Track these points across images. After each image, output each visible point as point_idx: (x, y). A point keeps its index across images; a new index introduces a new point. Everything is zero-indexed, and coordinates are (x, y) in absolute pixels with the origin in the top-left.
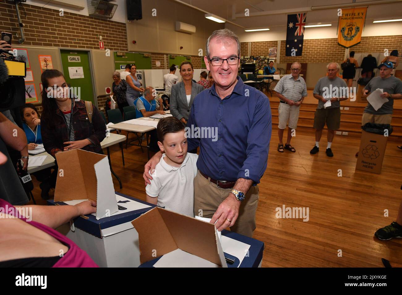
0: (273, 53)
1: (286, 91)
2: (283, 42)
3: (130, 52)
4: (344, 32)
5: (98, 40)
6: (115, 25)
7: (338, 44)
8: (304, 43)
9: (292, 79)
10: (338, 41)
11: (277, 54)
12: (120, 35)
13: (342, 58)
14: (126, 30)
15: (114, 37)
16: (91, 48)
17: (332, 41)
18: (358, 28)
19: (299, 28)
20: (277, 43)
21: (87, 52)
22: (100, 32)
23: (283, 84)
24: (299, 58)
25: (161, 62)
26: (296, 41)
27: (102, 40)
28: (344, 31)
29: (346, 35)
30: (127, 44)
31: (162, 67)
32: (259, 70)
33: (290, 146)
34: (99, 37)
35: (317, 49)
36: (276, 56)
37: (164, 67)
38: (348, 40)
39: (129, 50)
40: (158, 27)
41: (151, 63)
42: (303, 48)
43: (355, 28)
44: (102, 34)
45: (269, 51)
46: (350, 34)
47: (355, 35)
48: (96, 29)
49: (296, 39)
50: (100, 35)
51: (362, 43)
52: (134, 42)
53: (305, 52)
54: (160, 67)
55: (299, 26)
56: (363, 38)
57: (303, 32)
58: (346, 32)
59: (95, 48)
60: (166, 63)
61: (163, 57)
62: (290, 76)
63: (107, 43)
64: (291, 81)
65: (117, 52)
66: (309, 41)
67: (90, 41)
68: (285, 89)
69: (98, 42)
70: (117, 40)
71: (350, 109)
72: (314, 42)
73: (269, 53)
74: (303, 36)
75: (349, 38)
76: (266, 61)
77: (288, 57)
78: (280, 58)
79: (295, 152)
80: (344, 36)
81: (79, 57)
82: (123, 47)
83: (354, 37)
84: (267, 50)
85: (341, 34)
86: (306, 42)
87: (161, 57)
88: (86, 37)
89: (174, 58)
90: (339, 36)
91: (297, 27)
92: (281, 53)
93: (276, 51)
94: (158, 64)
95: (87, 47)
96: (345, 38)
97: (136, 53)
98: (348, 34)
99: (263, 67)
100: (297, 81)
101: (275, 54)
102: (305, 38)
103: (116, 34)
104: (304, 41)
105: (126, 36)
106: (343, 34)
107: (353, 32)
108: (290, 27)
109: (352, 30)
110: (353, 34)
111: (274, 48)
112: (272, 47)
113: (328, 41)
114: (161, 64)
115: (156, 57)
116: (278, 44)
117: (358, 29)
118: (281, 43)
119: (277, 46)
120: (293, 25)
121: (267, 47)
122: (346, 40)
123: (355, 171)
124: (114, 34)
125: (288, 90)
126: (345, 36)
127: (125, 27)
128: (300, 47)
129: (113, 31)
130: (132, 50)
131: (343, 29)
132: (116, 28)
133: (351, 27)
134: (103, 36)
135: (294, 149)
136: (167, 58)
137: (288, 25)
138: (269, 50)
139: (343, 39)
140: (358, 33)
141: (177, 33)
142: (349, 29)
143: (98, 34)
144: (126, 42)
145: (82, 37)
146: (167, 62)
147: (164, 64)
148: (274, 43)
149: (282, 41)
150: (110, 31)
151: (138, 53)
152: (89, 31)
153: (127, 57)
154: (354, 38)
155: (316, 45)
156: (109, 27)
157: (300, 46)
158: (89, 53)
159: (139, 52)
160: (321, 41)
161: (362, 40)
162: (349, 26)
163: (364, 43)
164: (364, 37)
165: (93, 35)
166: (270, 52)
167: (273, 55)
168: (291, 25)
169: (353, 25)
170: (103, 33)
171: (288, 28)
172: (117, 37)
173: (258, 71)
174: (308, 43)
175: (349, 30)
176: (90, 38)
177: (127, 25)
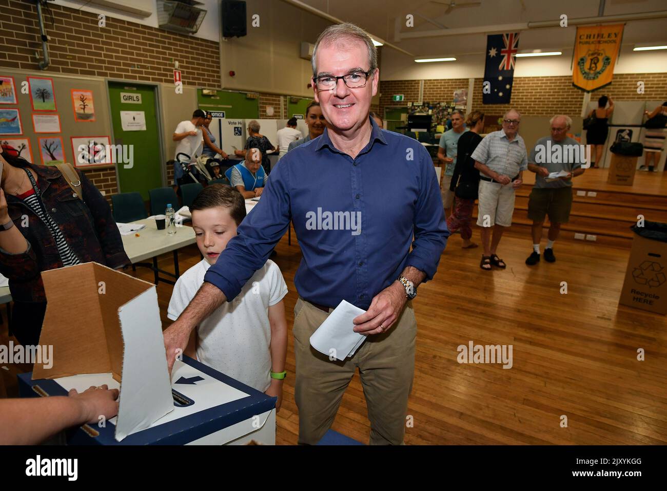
0: (460, 99)
1: (493, 160)
2: (478, 80)
3: (224, 89)
4: (583, 65)
5: (172, 68)
6: (202, 45)
7: (574, 85)
8: (513, 83)
9: (505, 139)
10: (572, 81)
11: (466, 100)
12: (208, 61)
13: (577, 109)
14: (218, 53)
15: (198, 64)
16: (161, 80)
17: (561, 80)
18: (608, 59)
19: (506, 58)
20: (468, 82)
21: (152, 88)
22: (177, 56)
23: (489, 148)
24: (504, 107)
25: (275, 108)
26: (500, 78)
27: (179, 69)
28: (583, 63)
29: (587, 70)
30: (219, 77)
31: (276, 116)
32: (438, 126)
33: (497, 257)
34: (173, 63)
35: (535, 92)
36: (465, 104)
37: (279, 116)
38: (590, 79)
39: (223, 86)
40: (272, 49)
41: (258, 110)
42: (512, 91)
43: (603, 59)
44: (179, 58)
45: (454, 95)
46: (594, 69)
47: (602, 71)
48: (170, 49)
49: (501, 75)
50: (175, 60)
51: (614, 85)
52: (232, 74)
53: (514, 98)
54: (272, 116)
55: (506, 55)
56: (614, 77)
57: (513, 64)
58: (587, 65)
59: (167, 81)
60: (282, 110)
61: (279, 101)
62: (502, 133)
63: (188, 73)
64: (503, 143)
65: (202, 89)
66: (522, 79)
67: (159, 69)
68: (493, 156)
69: (171, 71)
70: (203, 70)
71: (597, 195)
72: (531, 82)
73: (455, 98)
74: (512, 71)
75: (593, 76)
76: (450, 110)
77: (486, 106)
78: (473, 107)
79: (504, 267)
80: (583, 72)
81: (139, 95)
82: (214, 81)
83: (600, 74)
84: (451, 94)
85: (579, 68)
86: (517, 81)
87: (275, 100)
88: (153, 63)
89: (295, 103)
90: (576, 72)
91: (504, 56)
92: (473, 99)
93: (467, 95)
94: (270, 110)
95: (154, 79)
96: (584, 75)
97: (233, 91)
98: (590, 69)
99: (445, 121)
100: (513, 143)
101: (464, 100)
102: (517, 74)
103: (203, 60)
104: (514, 79)
105: (219, 64)
106: (581, 69)
107: (600, 66)
108: (490, 56)
109: (598, 61)
110: (598, 70)
111: (463, 91)
112: (459, 88)
113: (555, 80)
114: (275, 112)
115: (266, 100)
116: (470, 83)
117: (607, 61)
118: (475, 82)
119: (468, 88)
120: (496, 52)
121: (451, 88)
122: (587, 79)
123: (619, 307)
124: (198, 59)
125: (497, 159)
126: (585, 73)
127: (218, 48)
128: (508, 89)
129: (197, 54)
130: (228, 86)
131: (582, 59)
132: (202, 50)
133: (597, 57)
134: (180, 61)
135: (503, 263)
136: (285, 101)
137: (488, 52)
138: (454, 93)
139: (581, 76)
140: (609, 67)
141: (303, 61)
142: (592, 60)
143: (173, 58)
144: (218, 72)
145: (145, 61)
146: (285, 109)
147: (279, 112)
148: (464, 83)
149: (475, 79)
150: (192, 53)
151: (238, 92)
152: (158, 52)
153: (218, 98)
154: (600, 76)
155: (533, 86)
156: (192, 48)
157: (508, 87)
158: (156, 89)
159: (240, 90)
160: (543, 80)
161: (613, 80)
162: (592, 54)
163: (615, 85)
164: (616, 75)
165: (164, 59)
166: (456, 96)
167: (460, 101)
168: (493, 52)
169: (599, 55)
170: (182, 57)
171: (488, 57)
172: (203, 65)
173: (436, 127)
174: (520, 84)
175: (593, 62)
176: (158, 63)
177: (221, 46)
